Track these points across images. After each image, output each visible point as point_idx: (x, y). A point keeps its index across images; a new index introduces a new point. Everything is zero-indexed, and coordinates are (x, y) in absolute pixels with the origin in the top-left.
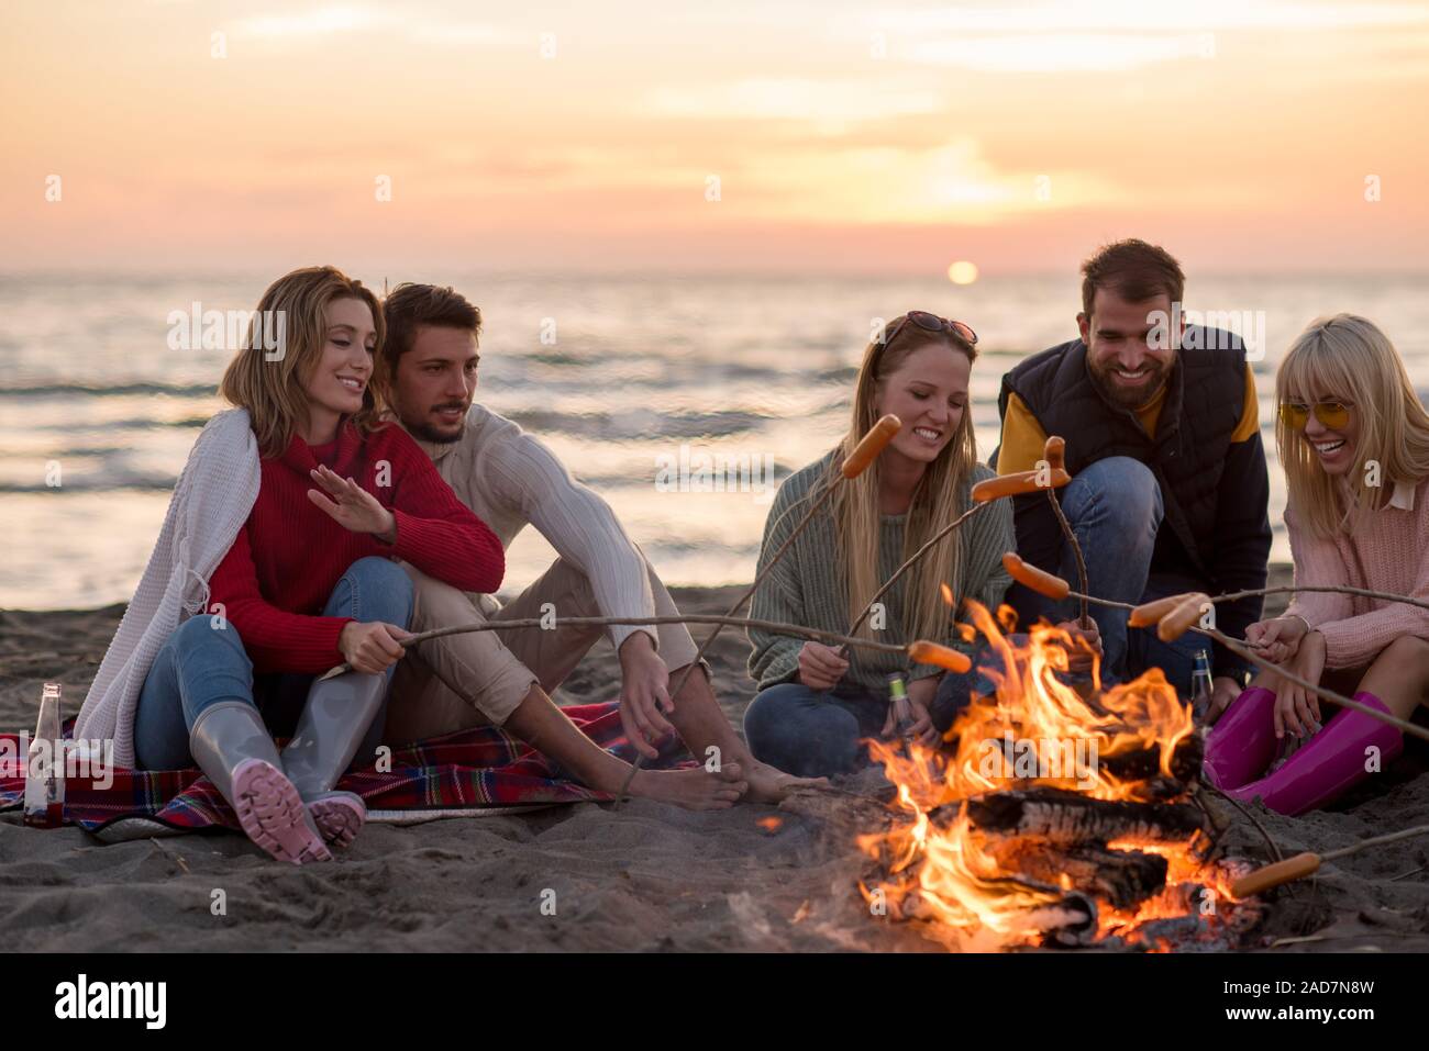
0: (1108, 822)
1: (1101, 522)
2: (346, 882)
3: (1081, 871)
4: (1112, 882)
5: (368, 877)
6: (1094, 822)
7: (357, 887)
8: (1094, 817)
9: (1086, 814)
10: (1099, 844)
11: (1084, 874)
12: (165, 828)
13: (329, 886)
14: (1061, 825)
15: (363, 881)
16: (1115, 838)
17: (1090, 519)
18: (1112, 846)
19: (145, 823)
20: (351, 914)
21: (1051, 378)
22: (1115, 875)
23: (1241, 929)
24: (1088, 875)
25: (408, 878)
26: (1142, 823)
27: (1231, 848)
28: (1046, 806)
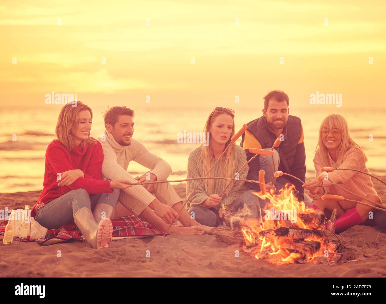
0: (306, 234)
1: (266, 164)
2: (115, 253)
3: (300, 246)
4: (309, 248)
5: (120, 252)
6: (303, 234)
7: (118, 254)
8: (303, 232)
9: (302, 232)
10: (303, 240)
11: (301, 246)
12: (61, 240)
13: (112, 254)
14: (296, 234)
15: (119, 253)
16: (306, 238)
17: (263, 164)
18: (306, 240)
19: (56, 239)
20: (126, 259)
21: (256, 125)
22: (309, 246)
23: (337, 259)
24: (302, 247)
25: (130, 252)
26: (313, 234)
27: (330, 240)
28: (294, 230)
